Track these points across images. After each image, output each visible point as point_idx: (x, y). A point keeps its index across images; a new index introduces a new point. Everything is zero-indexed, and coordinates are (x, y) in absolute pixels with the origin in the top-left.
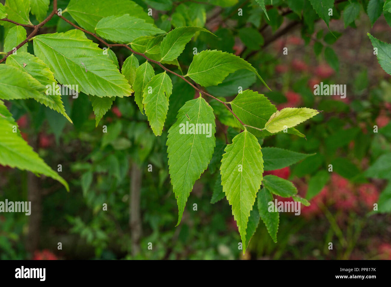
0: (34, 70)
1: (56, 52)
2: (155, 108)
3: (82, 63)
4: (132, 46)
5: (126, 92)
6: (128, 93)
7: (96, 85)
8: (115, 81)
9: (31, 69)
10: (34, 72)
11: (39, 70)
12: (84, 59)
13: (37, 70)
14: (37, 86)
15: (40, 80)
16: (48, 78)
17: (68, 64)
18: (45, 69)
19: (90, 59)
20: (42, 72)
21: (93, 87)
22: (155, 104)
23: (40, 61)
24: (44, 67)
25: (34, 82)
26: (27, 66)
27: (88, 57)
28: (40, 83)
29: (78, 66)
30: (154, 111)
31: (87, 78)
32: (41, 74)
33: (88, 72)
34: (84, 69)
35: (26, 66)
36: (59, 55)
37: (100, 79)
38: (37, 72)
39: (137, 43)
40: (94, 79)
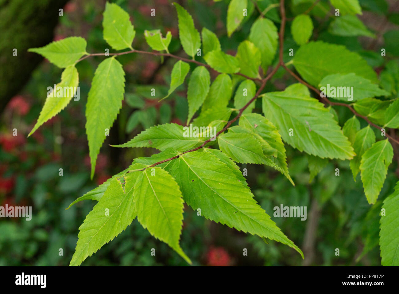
0: (264, 131)
1: (283, 110)
2: (372, 175)
3: (306, 122)
4: (355, 107)
5: (348, 154)
6: (350, 156)
7: (318, 145)
8: (338, 143)
9: (261, 130)
10: (264, 133)
11: (268, 131)
12: (309, 118)
13: (266, 131)
14: (267, 149)
15: (269, 141)
16: (275, 139)
17: (293, 122)
18: (273, 131)
19: (315, 118)
20: (270, 134)
21: (315, 146)
22: (372, 171)
23: (270, 124)
24: (273, 129)
25: (264, 144)
26: (258, 127)
27: (313, 116)
28: (270, 146)
29: (302, 126)
30: (370, 178)
31: (310, 137)
32: (270, 135)
33: (312, 132)
34: (308, 129)
35: (256, 127)
36: (286, 114)
37: (322, 139)
38: (266, 133)
39: (361, 105)
40: (317, 139)
